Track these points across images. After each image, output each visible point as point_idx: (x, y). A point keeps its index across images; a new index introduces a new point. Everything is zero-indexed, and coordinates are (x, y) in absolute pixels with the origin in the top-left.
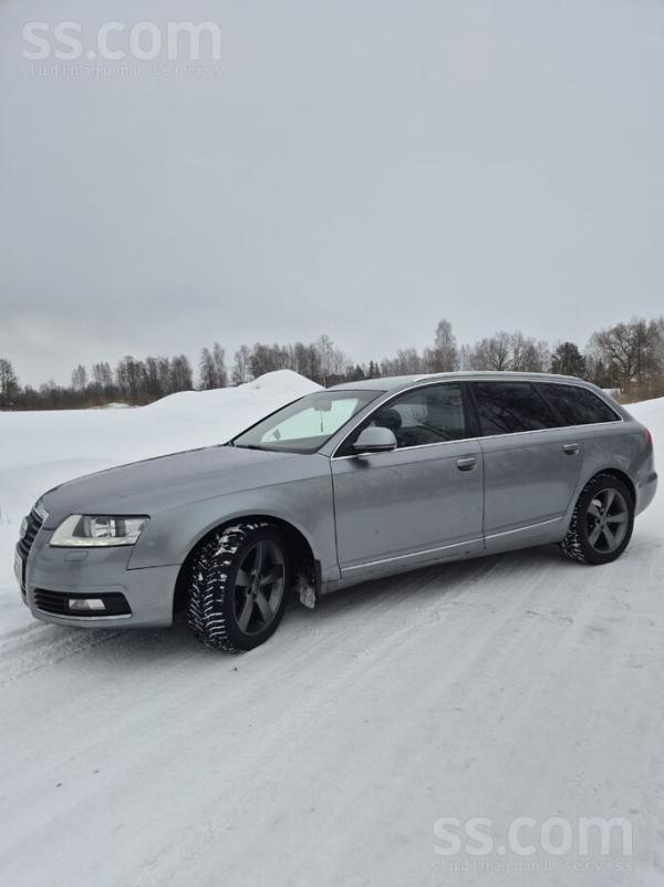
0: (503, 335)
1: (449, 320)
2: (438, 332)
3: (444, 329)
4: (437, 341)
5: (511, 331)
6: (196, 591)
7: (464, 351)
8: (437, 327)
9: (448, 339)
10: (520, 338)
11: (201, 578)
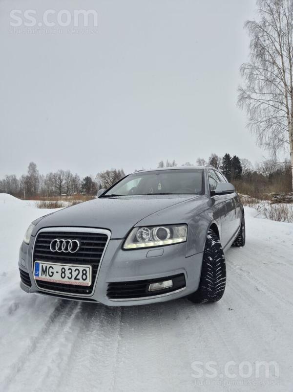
0: (61, 172)
1: (35, 162)
2: (29, 167)
3: (32, 166)
4: (29, 172)
5: (65, 170)
6: (210, 267)
7: (41, 178)
8: (28, 165)
9: (34, 171)
10: (69, 173)
11: (211, 259)
